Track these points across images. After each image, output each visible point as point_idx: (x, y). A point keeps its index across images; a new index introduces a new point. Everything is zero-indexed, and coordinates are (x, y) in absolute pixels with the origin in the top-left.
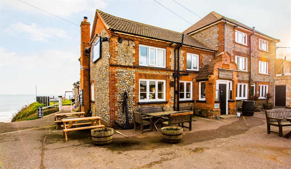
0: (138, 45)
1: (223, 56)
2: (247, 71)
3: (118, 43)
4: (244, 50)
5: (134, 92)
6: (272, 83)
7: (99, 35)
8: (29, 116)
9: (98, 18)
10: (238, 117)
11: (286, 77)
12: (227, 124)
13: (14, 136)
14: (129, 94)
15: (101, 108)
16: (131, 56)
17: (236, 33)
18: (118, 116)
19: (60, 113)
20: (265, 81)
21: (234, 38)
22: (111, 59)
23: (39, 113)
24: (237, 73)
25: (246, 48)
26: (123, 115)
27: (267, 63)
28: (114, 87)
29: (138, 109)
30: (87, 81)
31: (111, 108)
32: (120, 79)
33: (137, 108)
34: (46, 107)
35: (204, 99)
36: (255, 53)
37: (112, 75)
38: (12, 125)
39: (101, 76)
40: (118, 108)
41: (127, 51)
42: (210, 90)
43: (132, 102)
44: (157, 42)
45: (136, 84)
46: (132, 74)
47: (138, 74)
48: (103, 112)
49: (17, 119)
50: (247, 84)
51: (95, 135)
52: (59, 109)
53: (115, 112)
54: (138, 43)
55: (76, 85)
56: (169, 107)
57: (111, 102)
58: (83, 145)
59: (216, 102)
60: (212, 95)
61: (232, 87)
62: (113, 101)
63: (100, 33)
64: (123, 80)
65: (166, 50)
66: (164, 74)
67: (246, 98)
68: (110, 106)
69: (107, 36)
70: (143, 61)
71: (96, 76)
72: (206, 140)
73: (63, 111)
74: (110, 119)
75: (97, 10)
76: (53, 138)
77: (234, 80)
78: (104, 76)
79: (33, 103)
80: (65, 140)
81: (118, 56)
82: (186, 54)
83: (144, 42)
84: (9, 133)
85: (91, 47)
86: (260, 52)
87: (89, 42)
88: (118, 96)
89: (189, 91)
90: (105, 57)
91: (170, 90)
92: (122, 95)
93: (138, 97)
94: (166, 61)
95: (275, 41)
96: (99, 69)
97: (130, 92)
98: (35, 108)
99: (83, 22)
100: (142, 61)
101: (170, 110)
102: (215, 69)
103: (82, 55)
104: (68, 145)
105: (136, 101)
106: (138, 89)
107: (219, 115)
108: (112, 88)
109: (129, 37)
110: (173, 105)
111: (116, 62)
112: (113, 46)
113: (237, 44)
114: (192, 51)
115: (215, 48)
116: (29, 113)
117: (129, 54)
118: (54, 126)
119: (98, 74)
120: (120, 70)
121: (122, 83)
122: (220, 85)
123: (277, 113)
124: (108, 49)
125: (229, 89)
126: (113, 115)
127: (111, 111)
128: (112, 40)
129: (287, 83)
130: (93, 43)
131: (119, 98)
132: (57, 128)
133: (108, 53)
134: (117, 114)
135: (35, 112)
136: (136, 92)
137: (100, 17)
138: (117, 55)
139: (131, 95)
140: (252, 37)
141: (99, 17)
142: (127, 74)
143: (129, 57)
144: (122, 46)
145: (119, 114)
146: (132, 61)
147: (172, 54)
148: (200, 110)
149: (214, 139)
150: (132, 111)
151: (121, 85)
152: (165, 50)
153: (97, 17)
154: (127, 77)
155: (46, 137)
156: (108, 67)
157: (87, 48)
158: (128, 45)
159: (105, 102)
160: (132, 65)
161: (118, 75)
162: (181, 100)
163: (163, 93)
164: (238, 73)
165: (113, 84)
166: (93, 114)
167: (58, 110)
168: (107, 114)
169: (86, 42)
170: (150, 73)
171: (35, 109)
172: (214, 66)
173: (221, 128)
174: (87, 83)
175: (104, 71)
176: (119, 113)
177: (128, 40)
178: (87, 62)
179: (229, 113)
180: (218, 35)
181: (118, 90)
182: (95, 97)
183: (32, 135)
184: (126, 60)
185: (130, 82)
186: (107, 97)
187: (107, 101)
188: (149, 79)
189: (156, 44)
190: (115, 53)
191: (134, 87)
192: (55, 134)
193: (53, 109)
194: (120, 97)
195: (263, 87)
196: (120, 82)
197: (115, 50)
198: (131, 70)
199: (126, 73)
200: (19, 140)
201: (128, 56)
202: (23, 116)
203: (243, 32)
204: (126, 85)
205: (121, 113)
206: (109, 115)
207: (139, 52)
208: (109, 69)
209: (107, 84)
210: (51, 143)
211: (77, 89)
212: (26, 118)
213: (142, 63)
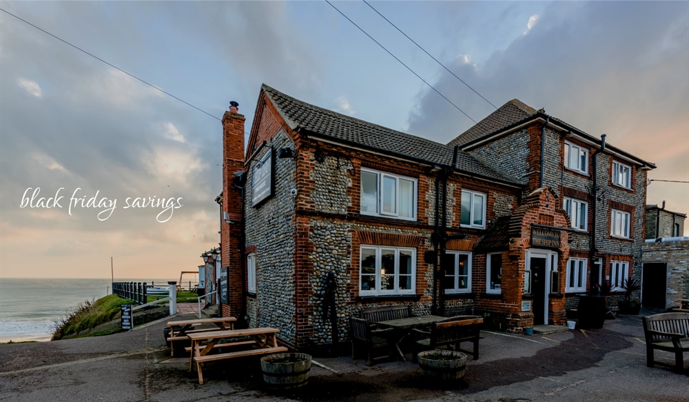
0: (360, 168)
1: (540, 197)
2: (585, 230)
3: (314, 162)
4: (583, 185)
5: (349, 273)
6: (636, 258)
7: (269, 144)
8: (98, 327)
9: (265, 104)
10: (570, 330)
11: (667, 245)
12: (551, 346)
13: (70, 374)
14: (339, 277)
15: (272, 309)
16: (343, 192)
17: (566, 147)
18: (314, 328)
19: (172, 320)
20: (623, 253)
21: (563, 159)
22: (300, 198)
23: (123, 320)
24: (569, 235)
25: (585, 182)
26: (324, 325)
27: (626, 215)
28: (307, 261)
29: (357, 311)
30: (238, 248)
31: (298, 309)
32: (320, 244)
33: (354, 309)
34: (138, 307)
35: (498, 291)
36: (603, 192)
37: (301, 234)
38: (60, 347)
39: (274, 236)
40: (314, 308)
41: (334, 182)
42: (513, 270)
43: (345, 295)
44: (400, 163)
45: (354, 256)
46: (346, 233)
47: (358, 234)
48: (279, 317)
49: (66, 333)
50: (587, 259)
51: (272, 370)
52: (169, 310)
53: (307, 317)
54: (359, 164)
55: (209, 257)
56: (422, 307)
57: (300, 296)
58: (243, 394)
59: (524, 298)
60: (517, 281)
61: (558, 264)
62: (302, 292)
63: (271, 140)
64: (325, 245)
65: (419, 181)
66: (414, 235)
67: (583, 289)
68: (296, 303)
69: (290, 145)
70: (369, 205)
71: (260, 238)
72: (517, 382)
73: (179, 317)
74: (296, 333)
75: (264, 85)
76: (168, 378)
77: (562, 249)
78: (282, 236)
79: (104, 298)
80: (198, 382)
81: (315, 192)
82: (461, 192)
83: (371, 162)
84: (55, 365)
85: (248, 171)
86: (614, 191)
87: (242, 160)
88: (313, 282)
89: (464, 272)
90: (284, 194)
91: (426, 271)
92: (324, 279)
93: (358, 285)
94: (418, 206)
95: (647, 167)
96: (269, 221)
97: (341, 274)
98: (112, 308)
99: (229, 114)
100: (366, 205)
101: (424, 314)
102: (524, 224)
103: (226, 188)
104: (206, 395)
105: (353, 294)
106: (359, 266)
107: (530, 325)
108: (302, 264)
109: (341, 149)
110: (431, 302)
111: (311, 206)
112: (305, 168)
113: (567, 170)
114: (473, 185)
115: (520, 180)
116: (96, 321)
117: (340, 188)
118: (164, 349)
119: (266, 233)
120: (320, 223)
121: (323, 252)
122: (532, 259)
123: (668, 322)
124: (292, 175)
125: (552, 269)
126: (304, 324)
127: (299, 316)
128: (302, 155)
129: (669, 258)
130: (253, 163)
131: (315, 286)
132: (172, 353)
133: (293, 184)
134: (311, 323)
135: (112, 316)
136: (353, 272)
137: (273, 102)
138: (313, 189)
139: (342, 279)
140: (598, 158)
141: (268, 103)
142: (334, 233)
143: (338, 194)
144: (324, 170)
145: (317, 322)
146: (345, 203)
147: (430, 191)
148: (489, 315)
149: (533, 379)
150: (343, 315)
151: (321, 258)
152: (416, 181)
153: (262, 102)
154: (334, 238)
155: (148, 375)
156: (291, 217)
157: (239, 173)
158: (338, 168)
159: (283, 296)
160: (346, 213)
161: (315, 234)
162: (448, 291)
163: (410, 277)
164: (571, 235)
165: (303, 254)
166: (251, 323)
167: (168, 314)
168: (289, 321)
169: (234, 160)
170: (384, 232)
171: (112, 311)
172: (522, 218)
173: (541, 355)
174: (238, 252)
175: (280, 226)
176: (317, 320)
177: (338, 155)
178: (238, 204)
179: (551, 322)
180: (527, 151)
181: (315, 269)
182: (257, 284)
183: (115, 370)
184: (332, 201)
185: (340, 250)
186: (289, 285)
187: (288, 293)
188: (382, 245)
189: (397, 168)
190: (308, 185)
191: (349, 262)
192: (169, 367)
193: (155, 311)
194: (319, 284)
195: (617, 265)
196: (320, 250)
197: (308, 178)
198: (342, 223)
199: (332, 232)
200: (83, 383)
201: (336, 192)
202: (83, 327)
203: (581, 146)
204: (332, 257)
205: (321, 321)
206: (294, 323)
207: (360, 183)
208: (293, 221)
209: (289, 254)
210: (165, 389)
211: (211, 266)
212: (89, 331)
213: (365, 209)
